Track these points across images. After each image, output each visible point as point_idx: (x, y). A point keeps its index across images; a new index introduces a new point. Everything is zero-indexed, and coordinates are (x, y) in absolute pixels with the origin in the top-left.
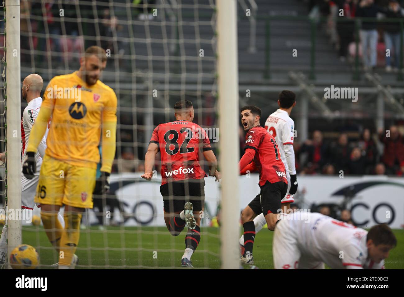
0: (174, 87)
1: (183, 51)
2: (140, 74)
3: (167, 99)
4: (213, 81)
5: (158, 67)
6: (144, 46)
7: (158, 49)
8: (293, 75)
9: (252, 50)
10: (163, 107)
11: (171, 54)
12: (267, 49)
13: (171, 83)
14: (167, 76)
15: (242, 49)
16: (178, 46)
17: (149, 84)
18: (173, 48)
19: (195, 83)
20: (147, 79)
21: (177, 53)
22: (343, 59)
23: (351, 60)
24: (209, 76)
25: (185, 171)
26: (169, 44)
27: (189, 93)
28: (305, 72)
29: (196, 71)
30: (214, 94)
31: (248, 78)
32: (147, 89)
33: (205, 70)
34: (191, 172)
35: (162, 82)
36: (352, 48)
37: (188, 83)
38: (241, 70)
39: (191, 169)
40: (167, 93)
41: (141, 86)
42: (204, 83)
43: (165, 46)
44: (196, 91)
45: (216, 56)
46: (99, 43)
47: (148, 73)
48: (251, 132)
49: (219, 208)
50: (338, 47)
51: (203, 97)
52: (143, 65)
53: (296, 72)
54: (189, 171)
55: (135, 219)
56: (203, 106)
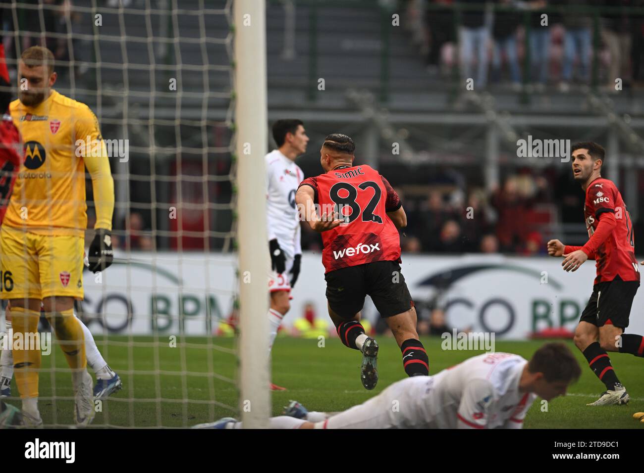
0: (164, 112)
1: (178, 56)
2: (109, 92)
3: (152, 131)
4: (228, 104)
5: (138, 81)
6: (117, 47)
7: (138, 52)
8: (354, 95)
9: (289, 54)
10: (146, 145)
11: (158, 61)
12: (313, 54)
13: (157, 106)
14: (153, 95)
15: (273, 52)
16: (170, 47)
17: (124, 108)
18: (162, 51)
19: (198, 106)
20: (121, 99)
21: (169, 59)
22: (432, 71)
23: (447, 71)
24: (221, 95)
25: (365, 249)
26: (155, 44)
27: (188, 123)
28: (373, 90)
29: (200, 87)
30: (228, 124)
31: (281, 98)
32: (120, 116)
33: (214, 87)
34: (375, 249)
35: (145, 105)
36: (448, 52)
37: (185, 106)
38: (272, 86)
39: (374, 245)
40: (151, 122)
41: (111, 112)
42: (212, 106)
43: (150, 48)
44: (199, 119)
45: (233, 65)
46: (44, 42)
47: (123, 91)
48: (598, 187)
49: (236, 306)
50: (425, 50)
51: (208, 128)
52: (113, 77)
53: (359, 89)
54: (371, 248)
55: (100, 322)
56: (210, 145)
